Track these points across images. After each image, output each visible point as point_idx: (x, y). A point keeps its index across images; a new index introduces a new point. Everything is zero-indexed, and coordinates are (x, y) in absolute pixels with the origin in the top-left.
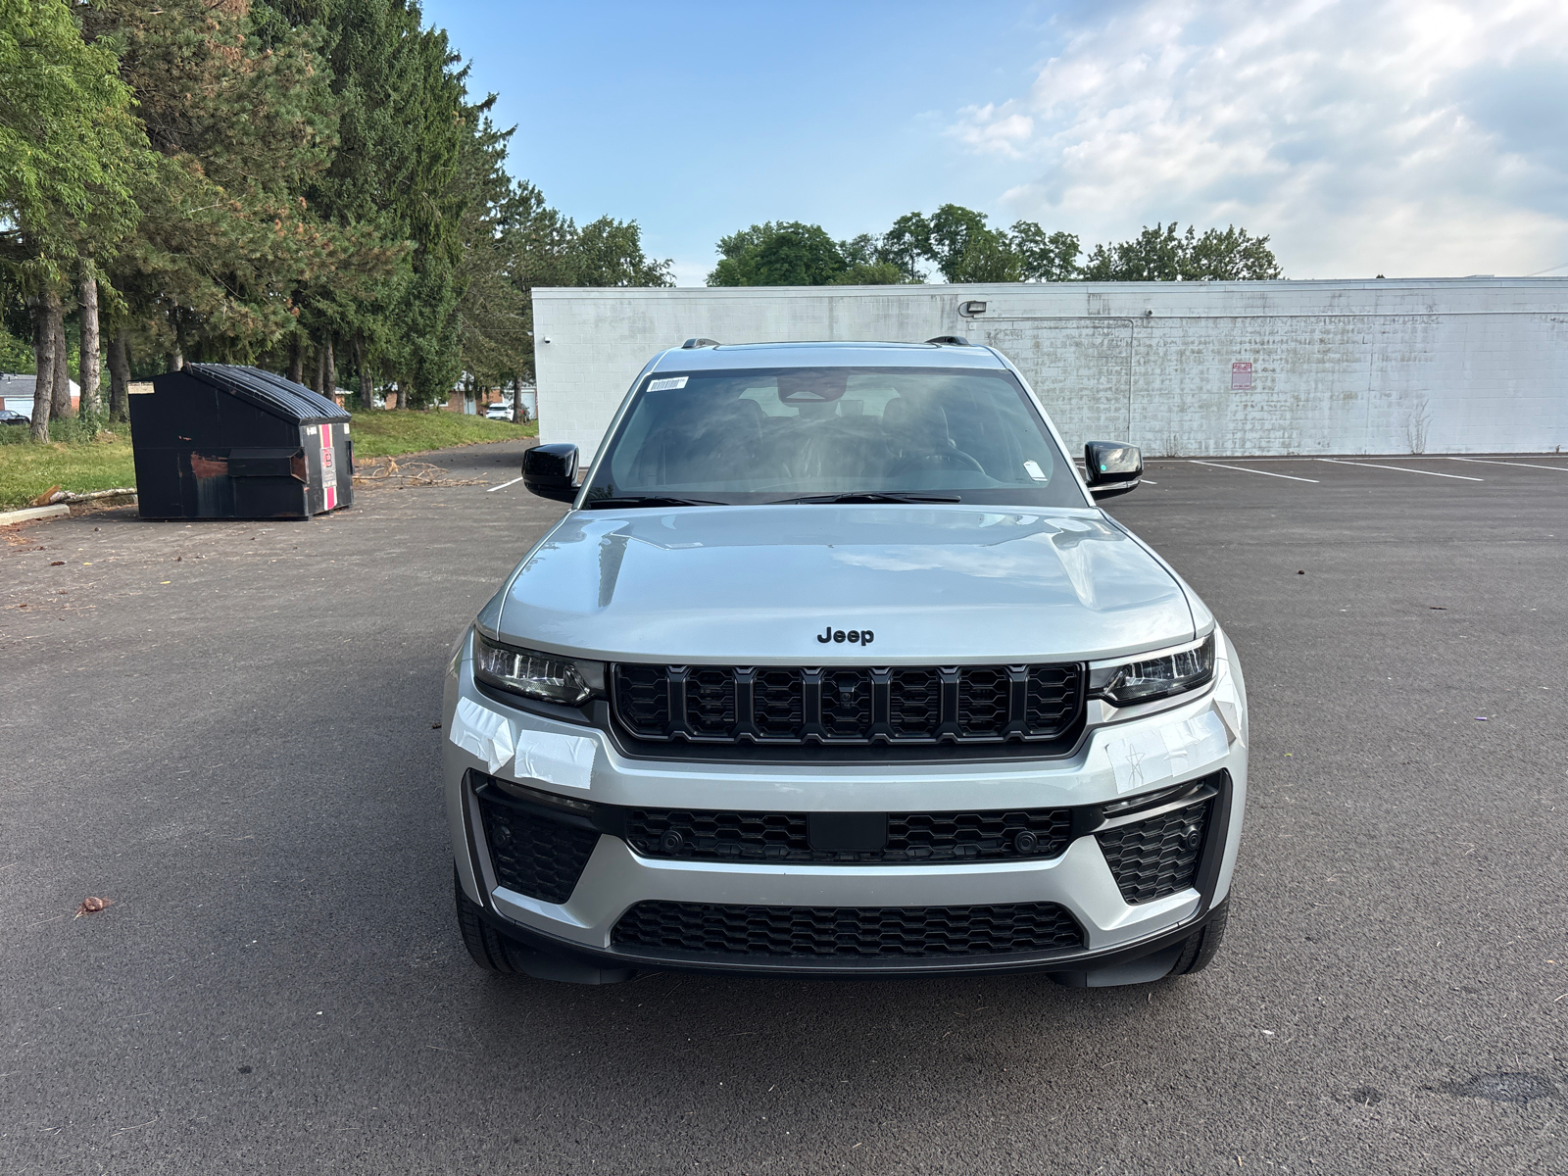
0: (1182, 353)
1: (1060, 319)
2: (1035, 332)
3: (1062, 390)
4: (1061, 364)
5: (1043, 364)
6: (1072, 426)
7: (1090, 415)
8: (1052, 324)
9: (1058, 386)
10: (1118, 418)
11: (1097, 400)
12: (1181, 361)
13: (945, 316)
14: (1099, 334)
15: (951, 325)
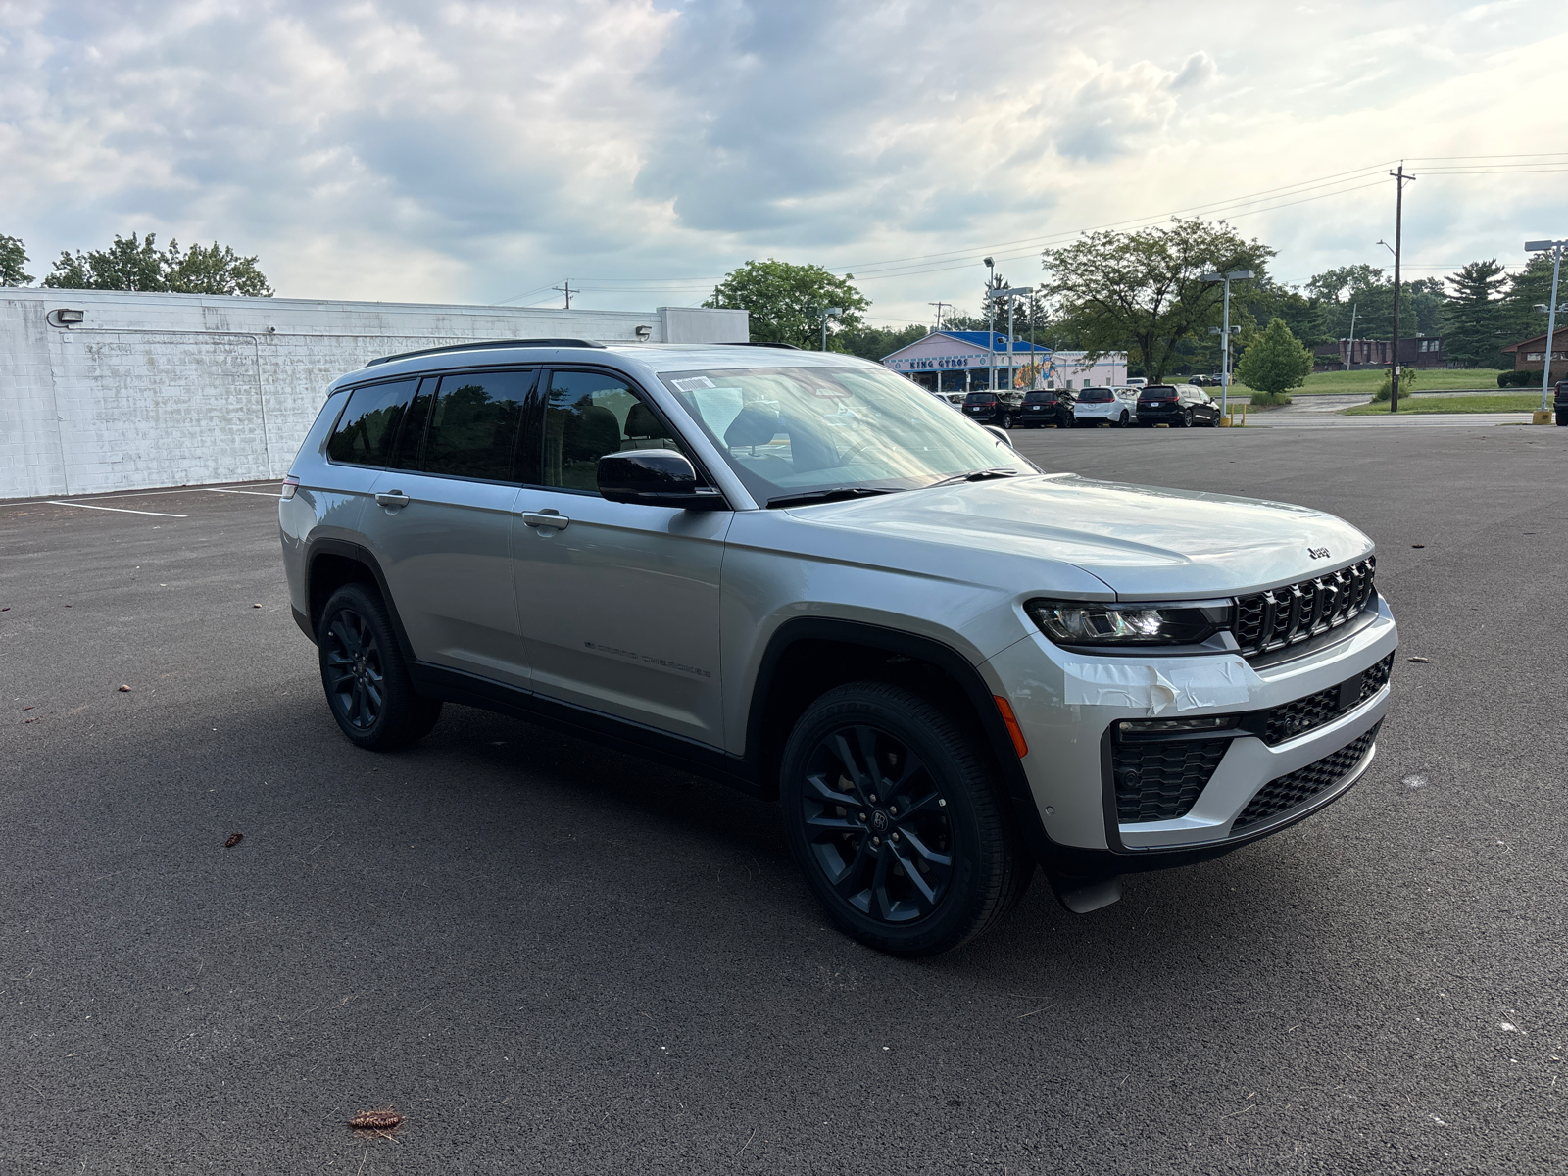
0: (310, 372)
1: (174, 333)
2: (147, 347)
3: (188, 411)
4: (183, 383)
5: (161, 382)
6: (204, 450)
7: (223, 437)
8: (166, 338)
9: (182, 406)
10: (254, 440)
11: (229, 421)
12: (311, 380)
13: (30, 325)
14: (221, 351)
15: (39, 336)
